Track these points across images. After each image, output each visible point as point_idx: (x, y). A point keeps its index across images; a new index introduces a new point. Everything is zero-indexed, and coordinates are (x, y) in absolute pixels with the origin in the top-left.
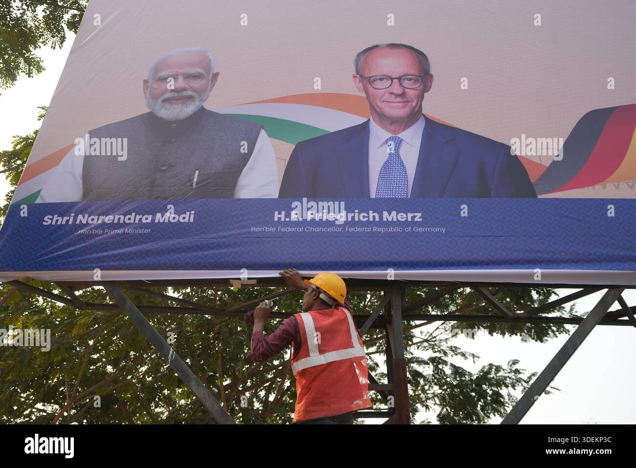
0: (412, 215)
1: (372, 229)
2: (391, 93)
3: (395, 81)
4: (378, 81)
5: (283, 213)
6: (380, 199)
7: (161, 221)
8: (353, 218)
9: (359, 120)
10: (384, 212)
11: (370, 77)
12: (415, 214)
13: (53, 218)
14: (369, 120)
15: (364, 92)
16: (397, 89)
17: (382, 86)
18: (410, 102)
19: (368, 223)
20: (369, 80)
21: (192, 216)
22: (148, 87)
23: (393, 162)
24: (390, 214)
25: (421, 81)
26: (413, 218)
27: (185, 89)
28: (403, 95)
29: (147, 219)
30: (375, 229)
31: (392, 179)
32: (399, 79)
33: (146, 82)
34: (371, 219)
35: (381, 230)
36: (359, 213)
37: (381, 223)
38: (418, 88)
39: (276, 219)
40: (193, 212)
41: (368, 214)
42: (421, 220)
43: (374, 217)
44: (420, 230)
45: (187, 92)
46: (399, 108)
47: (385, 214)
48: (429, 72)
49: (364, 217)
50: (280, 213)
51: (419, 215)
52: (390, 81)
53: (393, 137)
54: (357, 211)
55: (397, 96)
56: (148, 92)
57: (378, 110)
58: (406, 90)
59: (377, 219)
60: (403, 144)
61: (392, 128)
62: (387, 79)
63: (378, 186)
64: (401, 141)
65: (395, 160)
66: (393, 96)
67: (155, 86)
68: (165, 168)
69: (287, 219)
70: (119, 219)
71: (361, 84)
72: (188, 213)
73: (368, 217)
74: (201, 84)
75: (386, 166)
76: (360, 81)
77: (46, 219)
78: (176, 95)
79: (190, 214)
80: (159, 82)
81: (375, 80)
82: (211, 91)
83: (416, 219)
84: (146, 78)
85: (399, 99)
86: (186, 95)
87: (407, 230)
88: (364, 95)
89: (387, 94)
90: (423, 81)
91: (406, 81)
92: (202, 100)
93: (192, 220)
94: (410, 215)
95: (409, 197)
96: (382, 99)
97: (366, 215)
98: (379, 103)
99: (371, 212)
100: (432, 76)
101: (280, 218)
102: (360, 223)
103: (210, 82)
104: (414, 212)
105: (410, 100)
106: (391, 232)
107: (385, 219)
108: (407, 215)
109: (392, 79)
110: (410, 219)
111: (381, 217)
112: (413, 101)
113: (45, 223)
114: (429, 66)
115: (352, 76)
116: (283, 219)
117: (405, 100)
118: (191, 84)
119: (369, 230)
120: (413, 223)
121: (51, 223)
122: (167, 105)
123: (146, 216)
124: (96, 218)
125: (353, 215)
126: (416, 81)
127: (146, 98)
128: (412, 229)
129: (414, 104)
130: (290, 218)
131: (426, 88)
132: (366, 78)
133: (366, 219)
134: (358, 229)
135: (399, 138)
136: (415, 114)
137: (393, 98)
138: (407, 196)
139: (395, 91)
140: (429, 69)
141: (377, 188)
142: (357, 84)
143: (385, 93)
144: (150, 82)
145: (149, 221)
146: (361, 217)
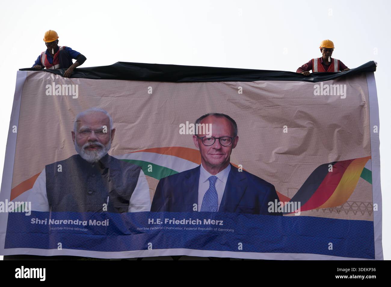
0: (218, 221)
1: (198, 228)
2: (214, 148)
3: (217, 140)
4: (207, 140)
5: (153, 220)
6: (203, 212)
7: (92, 225)
8: (188, 223)
9: (194, 166)
10: (204, 220)
11: (203, 138)
12: (220, 221)
13: (36, 220)
14: (200, 166)
15: (199, 147)
16: (217, 146)
17: (209, 144)
18: (224, 154)
19: (196, 226)
20: (202, 139)
21: (108, 222)
22: (75, 137)
23: (211, 191)
24: (207, 221)
25: (231, 140)
26: (219, 223)
27: (96, 140)
28: (220, 150)
29: (85, 223)
30: (199, 228)
31: (210, 201)
32: (219, 138)
33: (73, 133)
34: (198, 224)
35: (202, 229)
36: (192, 220)
37: (203, 226)
38: (229, 146)
39: (149, 223)
40: (108, 220)
41: (196, 221)
42: (222, 224)
43: (199, 222)
44: (222, 230)
45: (98, 143)
46: (217, 158)
47: (205, 220)
48: (237, 135)
49: (194, 222)
50: (151, 220)
51: (222, 222)
52: (214, 140)
53: (213, 176)
54: (190, 219)
55: (217, 150)
56: (75, 140)
57: (206, 159)
58: (223, 147)
59: (201, 223)
60: (218, 180)
61: (213, 171)
62: (212, 139)
63: (202, 205)
64: (216, 179)
65: (212, 191)
66: (215, 150)
67: (79, 137)
68: (91, 193)
69: (155, 223)
70: (71, 222)
71: (197, 142)
72: (106, 221)
73: (196, 222)
74: (105, 137)
75: (207, 193)
76: (197, 140)
77: (32, 220)
78: (92, 143)
79: (107, 221)
80: (81, 134)
81: (205, 140)
82: (112, 143)
83: (220, 224)
84: (73, 131)
85: (217, 153)
86: (97, 144)
87: (215, 229)
88: (199, 149)
89: (212, 149)
90: (233, 141)
91: (223, 141)
92: (107, 150)
93: (108, 225)
94: (217, 221)
95: (218, 211)
96: (209, 152)
97: (195, 221)
98: (207, 155)
99: (198, 220)
100: (238, 137)
101: (151, 222)
102: (192, 226)
103: (110, 136)
104: (219, 220)
105: (224, 153)
106: (207, 230)
107: (204, 224)
108: (216, 221)
109: (215, 139)
110: (217, 224)
111: (203, 223)
112: (225, 155)
113: (32, 223)
114: (237, 131)
115: (192, 137)
116: (153, 223)
117: (221, 153)
118: (100, 138)
119: (196, 229)
120: (218, 226)
121: (35, 223)
122: (88, 152)
123: (84, 222)
124: (58, 221)
125: (188, 221)
126: (229, 140)
127: (74, 144)
128: (217, 229)
129: (226, 156)
130: (156, 222)
131: (233, 146)
132: (200, 138)
133: (195, 223)
134: (191, 229)
135: (216, 177)
136: (226, 163)
137: (214, 152)
138: (217, 211)
139: (216, 147)
140: (237, 133)
141: (202, 206)
142: (195, 141)
143: (211, 148)
144: (76, 134)
145: (86, 224)
146: (193, 222)
